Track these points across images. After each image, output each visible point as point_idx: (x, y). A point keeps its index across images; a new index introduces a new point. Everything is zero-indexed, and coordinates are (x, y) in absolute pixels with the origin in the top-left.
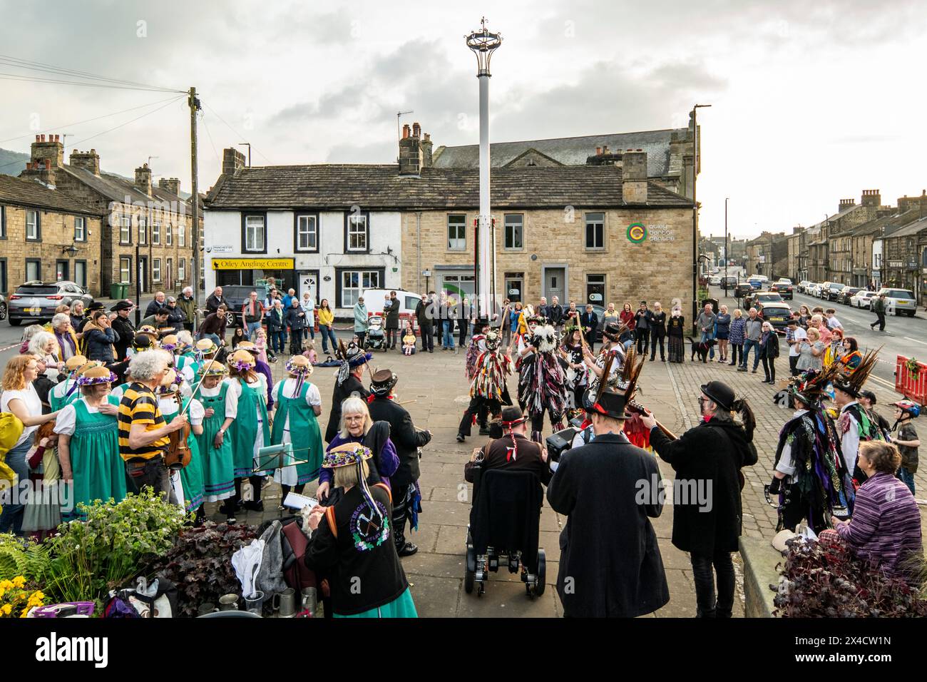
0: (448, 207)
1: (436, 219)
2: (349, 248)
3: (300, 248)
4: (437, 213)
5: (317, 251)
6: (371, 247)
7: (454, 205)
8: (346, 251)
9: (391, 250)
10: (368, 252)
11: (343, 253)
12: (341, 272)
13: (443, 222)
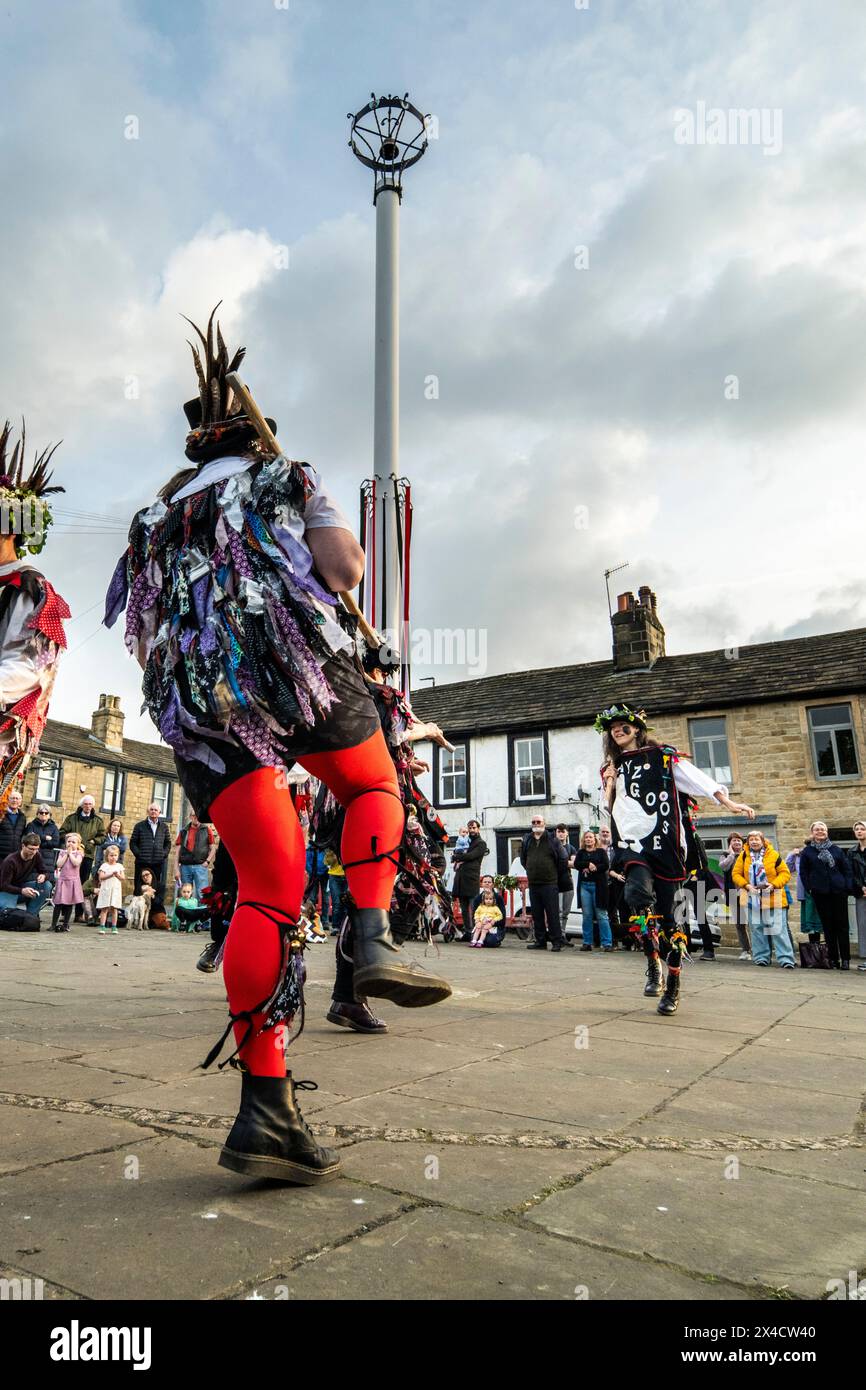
0: (687, 706)
1: (668, 731)
2: (519, 797)
3: (442, 801)
4: (668, 721)
5: (467, 805)
6: (553, 792)
7: (699, 702)
8: (513, 802)
9: (588, 796)
10: (548, 801)
11: (507, 805)
12: (507, 838)
13: (680, 735)
